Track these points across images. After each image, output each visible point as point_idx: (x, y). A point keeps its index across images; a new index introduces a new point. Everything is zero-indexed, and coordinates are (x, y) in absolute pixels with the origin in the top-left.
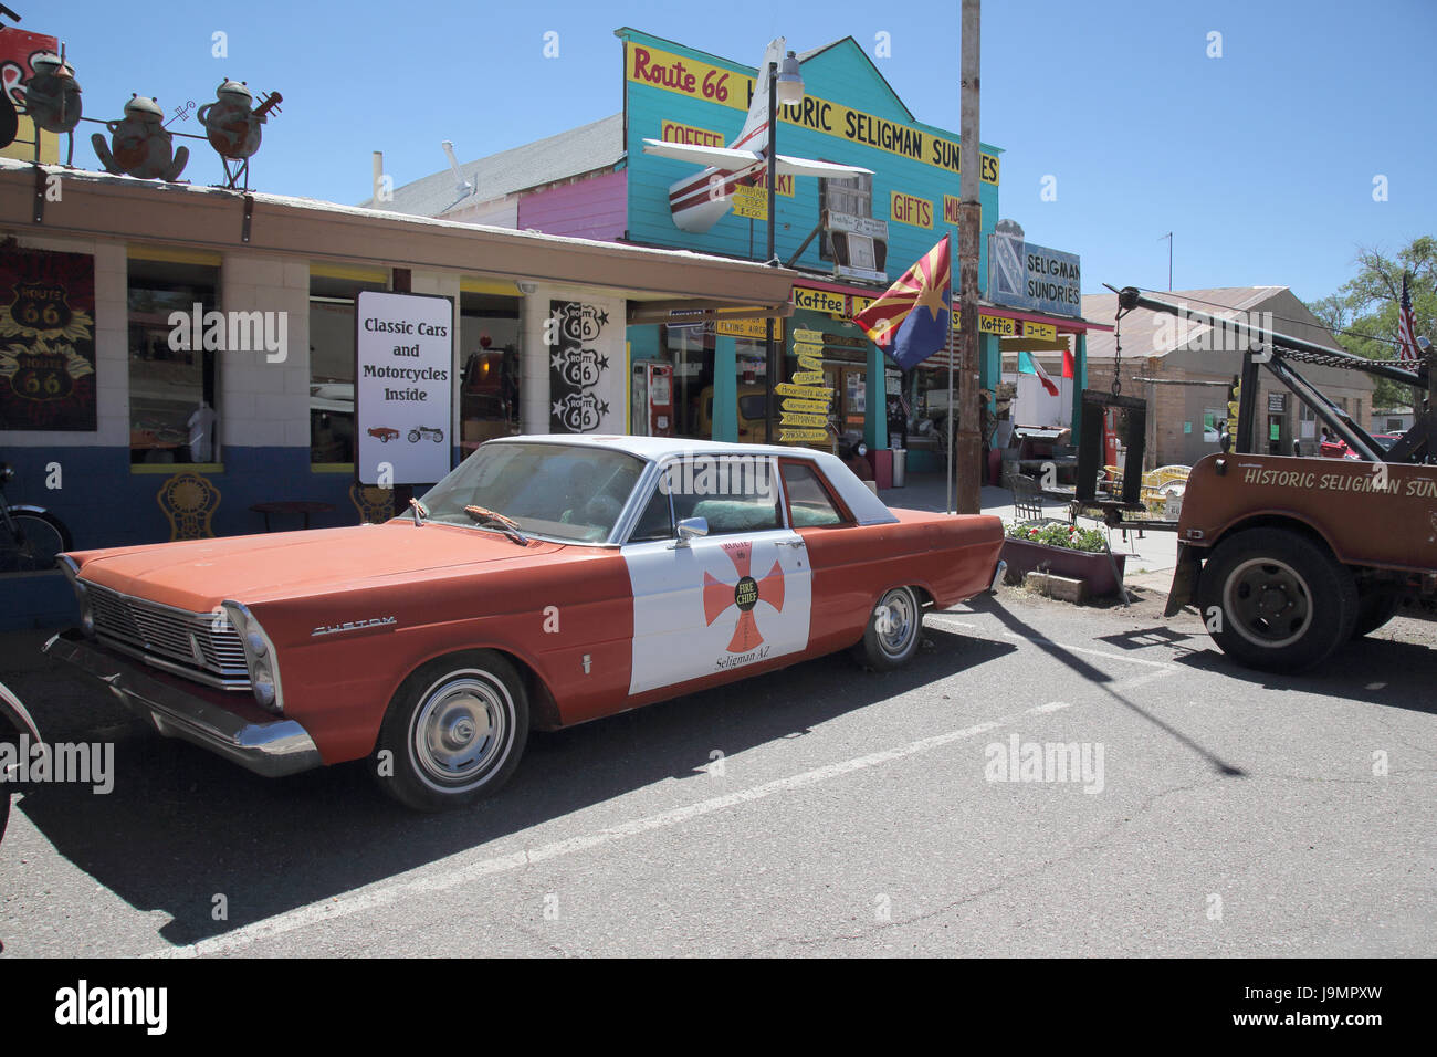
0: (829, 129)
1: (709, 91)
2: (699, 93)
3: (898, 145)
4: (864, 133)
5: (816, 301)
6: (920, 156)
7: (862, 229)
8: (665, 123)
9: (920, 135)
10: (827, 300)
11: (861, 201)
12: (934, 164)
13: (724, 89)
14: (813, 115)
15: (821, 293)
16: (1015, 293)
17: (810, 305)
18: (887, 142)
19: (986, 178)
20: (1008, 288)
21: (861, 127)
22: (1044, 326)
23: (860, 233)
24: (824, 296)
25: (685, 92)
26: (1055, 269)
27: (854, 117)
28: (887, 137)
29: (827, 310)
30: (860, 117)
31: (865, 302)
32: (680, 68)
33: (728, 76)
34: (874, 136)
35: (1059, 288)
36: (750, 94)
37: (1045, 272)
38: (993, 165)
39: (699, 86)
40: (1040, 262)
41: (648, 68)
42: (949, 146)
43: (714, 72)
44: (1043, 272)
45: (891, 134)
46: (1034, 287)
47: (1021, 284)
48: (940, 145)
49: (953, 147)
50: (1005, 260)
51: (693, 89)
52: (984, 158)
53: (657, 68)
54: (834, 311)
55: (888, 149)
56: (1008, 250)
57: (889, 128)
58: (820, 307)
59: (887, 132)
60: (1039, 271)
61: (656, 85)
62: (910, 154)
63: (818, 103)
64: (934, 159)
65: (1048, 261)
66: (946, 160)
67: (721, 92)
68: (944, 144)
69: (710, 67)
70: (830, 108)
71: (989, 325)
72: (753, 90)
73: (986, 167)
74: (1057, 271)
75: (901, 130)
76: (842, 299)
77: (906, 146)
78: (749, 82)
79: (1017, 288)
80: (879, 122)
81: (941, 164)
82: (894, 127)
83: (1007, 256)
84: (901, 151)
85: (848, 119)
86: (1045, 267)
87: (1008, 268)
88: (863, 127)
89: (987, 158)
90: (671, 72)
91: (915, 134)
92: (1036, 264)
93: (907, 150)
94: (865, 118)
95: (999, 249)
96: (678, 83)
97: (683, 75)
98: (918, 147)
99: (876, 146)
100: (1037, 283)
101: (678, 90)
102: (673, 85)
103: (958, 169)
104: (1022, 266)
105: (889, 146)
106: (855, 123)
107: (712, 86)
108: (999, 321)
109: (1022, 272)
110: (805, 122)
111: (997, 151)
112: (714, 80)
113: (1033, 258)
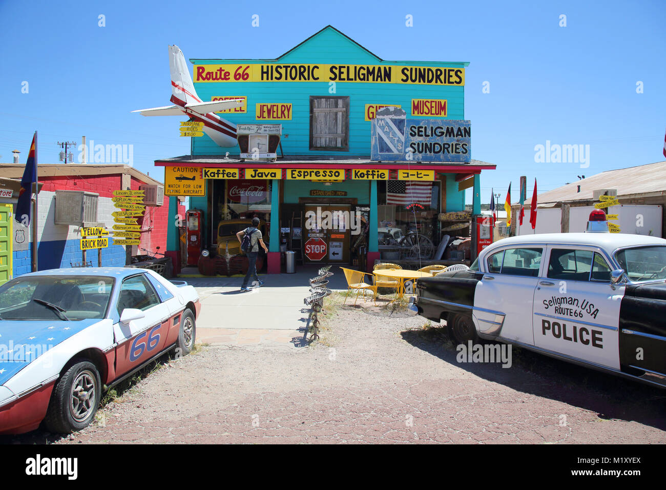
0: (318, 78)
1: (238, 77)
2: (232, 79)
3: (371, 78)
4: (344, 76)
5: (218, 174)
6: (390, 80)
7: (262, 131)
8: (213, 98)
9: (390, 68)
10: (226, 172)
12: (403, 83)
13: (247, 74)
14: (306, 74)
15: (221, 170)
16: (396, 152)
17: (214, 176)
18: (362, 77)
19: (453, 83)
20: (389, 150)
21: (341, 73)
22: (420, 172)
23: (260, 133)
24: (223, 171)
25: (224, 81)
26: (440, 132)
27: (336, 69)
28: (362, 74)
29: (226, 177)
30: (340, 67)
31: (255, 171)
32: (221, 70)
33: (248, 67)
34: (352, 76)
35: (444, 144)
36: (263, 73)
37: (429, 136)
38: (459, 73)
39: (232, 76)
40: (423, 130)
41: (204, 75)
42: (416, 69)
43: (241, 67)
44: (426, 136)
45: (365, 72)
46: (416, 147)
47: (402, 146)
48: (408, 70)
49: (420, 69)
50: (386, 133)
51: (229, 78)
52: (449, 71)
53: (208, 73)
54: (232, 178)
55: (363, 81)
56: (389, 126)
57: (364, 69)
58: (221, 177)
59: (362, 71)
60: (422, 136)
61: (208, 81)
62: (381, 80)
63: (309, 67)
64: (402, 80)
65: (432, 128)
66: (414, 78)
67: (245, 76)
68: (411, 69)
69: (238, 66)
70: (318, 68)
71: (362, 175)
72: (265, 70)
73: (452, 76)
74: (443, 133)
75: (374, 68)
76: (237, 171)
77: (378, 77)
78: (262, 67)
79: (397, 149)
80: (356, 67)
81: (409, 81)
82: (368, 68)
83: (388, 130)
84: (374, 80)
85: (331, 70)
86: (429, 132)
87: (388, 137)
88: (343, 73)
89: (453, 70)
90: (216, 73)
91: (385, 68)
92: (419, 131)
93: (379, 79)
94: (344, 67)
95: (380, 127)
96: (220, 77)
97: (223, 73)
98: (388, 75)
99: (354, 81)
100: (418, 144)
101: (220, 81)
102: (218, 79)
103: (424, 82)
104: (403, 134)
105: (364, 79)
106: (337, 72)
107: (239, 74)
108: (372, 171)
109: (403, 138)
110: (300, 79)
111: (462, 64)
112: (240, 71)
113: (415, 128)
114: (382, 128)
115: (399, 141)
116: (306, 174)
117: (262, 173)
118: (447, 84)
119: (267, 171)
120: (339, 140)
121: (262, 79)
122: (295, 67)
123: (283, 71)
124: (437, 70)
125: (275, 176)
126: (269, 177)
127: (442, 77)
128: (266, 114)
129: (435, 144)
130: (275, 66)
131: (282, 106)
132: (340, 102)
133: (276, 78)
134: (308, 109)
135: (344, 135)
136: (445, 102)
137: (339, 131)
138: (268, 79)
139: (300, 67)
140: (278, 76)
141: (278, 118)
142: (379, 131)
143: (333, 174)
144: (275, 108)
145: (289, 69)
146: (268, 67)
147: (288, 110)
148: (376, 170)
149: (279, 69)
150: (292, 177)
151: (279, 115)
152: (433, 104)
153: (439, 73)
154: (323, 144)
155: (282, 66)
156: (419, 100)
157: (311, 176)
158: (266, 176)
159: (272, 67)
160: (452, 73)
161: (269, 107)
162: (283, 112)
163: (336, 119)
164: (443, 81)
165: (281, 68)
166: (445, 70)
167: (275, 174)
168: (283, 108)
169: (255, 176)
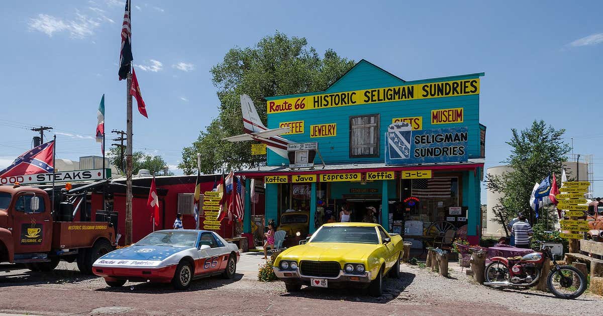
0: (355, 102)
1: (297, 107)
2: (293, 109)
3: (397, 97)
4: (375, 98)
5: (274, 179)
6: (412, 97)
7: (304, 148)
8: (281, 124)
9: (412, 87)
10: (280, 178)
11: (372, 129)
12: (424, 98)
13: (304, 104)
14: (346, 100)
15: (276, 176)
16: (403, 157)
17: (272, 181)
18: (389, 97)
19: (468, 93)
20: (398, 156)
21: (373, 96)
22: (419, 172)
23: (303, 150)
24: (278, 177)
25: (288, 111)
26: (440, 139)
27: (369, 93)
28: (390, 95)
29: (279, 182)
30: (372, 91)
31: (299, 177)
32: (286, 103)
33: (304, 99)
34: (381, 97)
35: (443, 148)
36: (315, 102)
37: (430, 142)
38: (474, 83)
39: (293, 107)
40: (426, 138)
41: (274, 108)
42: (435, 85)
43: (299, 99)
44: (428, 142)
45: (392, 93)
46: (419, 152)
47: (408, 152)
48: (428, 87)
49: (438, 85)
50: (395, 143)
51: (291, 108)
52: (465, 82)
53: (277, 106)
54: (283, 182)
55: (391, 101)
56: (398, 137)
57: (391, 90)
58: (276, 182)
59: (390, 92)
60: (424, 143)
61: (277, 112)
62: (406, 98)
63: (348, 94)
64: (423, 96)
65: (433, 136)
66: (433, 93)
67: (302, 106)
68: (431, 85)
69: (298, 98)
70: (355, 94)
71: (374, 176)
72: (316, 100)
73: (467, 87)
74: (442, 139)
75: (399, 89)
76: (286, 177)
77: (403, 95)
78: (314, 97)
79: (405, 155)
80: (384, 90)
81: (429, 96)
82: (394, 89)
83: (397, 141)
84: (399, 98)
85: (366, 95)
86: (431, 139)
87: (397, 146)
88: (374, 95)
89: (469, 82)
90: (283, 105)
91: (408, 87)
92: (422, 139)
93: (404, 97)
94: (376, 91)
95: (391, 138)
96: (285, 109)
97: (287, 105)
98: (411, 93)
99: (383, 101)
100: (422, 150)
101: (286, 111)
102: (284, 110)
103: (442, 95)
104: (409, 143)
105: (391, 99)
106: (370, 95)
107: (298, 105)
108: (382, 173)
109: (409, 146)
110: (342, 104)
111: (477, 75)
112: (299, 103)
113: (419, 137)
114: (393, 139)
115: (406, 148)
116: (333, 177)
117: (303, 178)
118: (463, 94)
119: (306, 176)
120: (372, 149)
121: (314, 107)
122: (338, 95)
123: (329, 99)
124: (453, 84)
125: (312, 180)
126: (308, 181)
127: (459, 89)
128: (317, 133)
129: (435, 148)
130: (323, 96)
131: (329, 126)
132: (372, 119)
133: (324, 105)
134: (348, 126)
135: (375, 144)
136: (461, 110)
137: (372, 142)
138: (318, 106)
139: (342, 95)
140: (326, 103)
141: (326, 135)
142: (390, 141)
143: (353, 176)
144: (324, 127)
145: (334, 97)
146: (318, 97)
147: (334, 129)
148: (384, 172)
149: (326, 98)
150: (324, 180)
151: (327, 133)
152: (451, 113)
153: (455, 85)
154: (360, 153)
155: (328, 95)
156: (438, 110)
157: (337, 179)
158: (306, 180)
159: (321, 97)
160: (468, 84)
161: (320, 128)
162: (329, 131)
163: (369, 133)
164: (459, 92)
165: (328, 97)
166: (461, 82)
167: (312, 178)
168: (330, 127)
169: (299, 180)
